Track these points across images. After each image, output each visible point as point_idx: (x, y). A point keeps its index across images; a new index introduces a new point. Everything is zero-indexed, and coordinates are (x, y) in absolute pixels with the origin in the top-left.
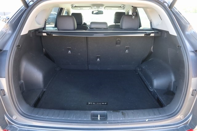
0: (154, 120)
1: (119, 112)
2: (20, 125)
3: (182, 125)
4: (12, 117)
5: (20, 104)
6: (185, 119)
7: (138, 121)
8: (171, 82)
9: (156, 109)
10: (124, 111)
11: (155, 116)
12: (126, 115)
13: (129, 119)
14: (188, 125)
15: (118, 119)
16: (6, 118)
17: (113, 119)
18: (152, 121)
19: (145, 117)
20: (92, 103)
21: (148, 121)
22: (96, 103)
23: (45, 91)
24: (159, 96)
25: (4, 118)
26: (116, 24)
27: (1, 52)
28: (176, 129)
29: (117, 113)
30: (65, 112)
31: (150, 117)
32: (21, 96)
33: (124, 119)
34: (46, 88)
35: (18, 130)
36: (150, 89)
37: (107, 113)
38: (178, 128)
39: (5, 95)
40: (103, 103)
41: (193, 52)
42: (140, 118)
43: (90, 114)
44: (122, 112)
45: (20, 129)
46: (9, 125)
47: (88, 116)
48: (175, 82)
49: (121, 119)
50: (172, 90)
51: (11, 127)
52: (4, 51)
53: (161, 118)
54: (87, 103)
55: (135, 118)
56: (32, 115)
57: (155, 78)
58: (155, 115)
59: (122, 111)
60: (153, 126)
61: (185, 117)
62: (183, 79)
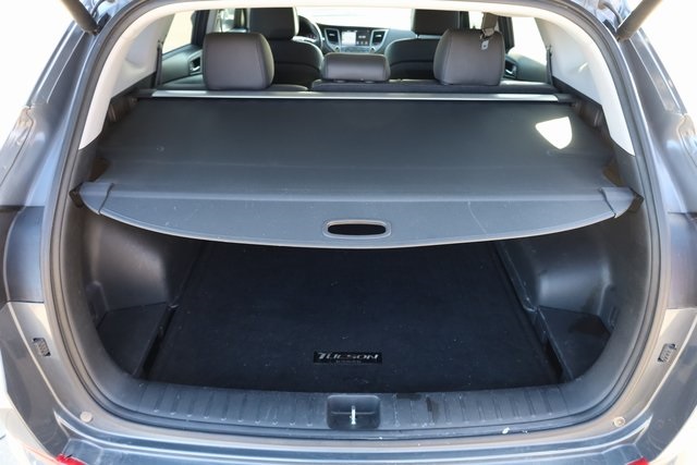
0: (529, 431)
1: (418, 398)
2: (106, 439)
3: (615, 444)
4: (78, 416)
5: (99, 376)
6: (628, 427)
7: (476, 432)
8: (598, 290)
9: (538, 392)
10: (434, 396)
11: (534, 417)
12: (441, 410)
13: (450, 424)
14: (634, 444)
15: (415, 426)
16: (59, 420)
17: (397, 426)
18: (521, 432)
19: (501, 421)
20: (332, 356)
21: (509, 433)
22: (343, 354)
23: (174, 310)
24: (552, 336)
25: (54, 420)
26: (421, 37)
27: (19, 213)
28: (594, 457)
29: (412, 403)
30: (245, 401)
31: (517, 419)
32: (100, 349)
33: (432, 425)
34: (177, 297)
35: (101, 454)
36: (525, 307)
37: (379, 404)
38: (603, 453)
39: (49, 354)
40: (367, 354)
41: (683, 214)
42: (483, 422)
43: (326, 405)
44: (428, 401)
45: (106, 453)
46: (70, 440)
47: (318, 412)
48: (612, 289)
49: (424, 426)
50: (599, 313)
51: (78, 445)
52: (28, 208)
53: (550, 425)
54: (316, 356)
55: (467, 423)
56: (140, 410)
57: (545, 272)
58: (532, 412)
59: (427, 395)
60: (525, 448)
61: (627, 422)
62: (638, 308)
